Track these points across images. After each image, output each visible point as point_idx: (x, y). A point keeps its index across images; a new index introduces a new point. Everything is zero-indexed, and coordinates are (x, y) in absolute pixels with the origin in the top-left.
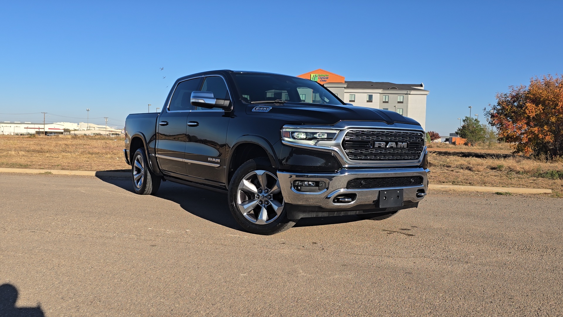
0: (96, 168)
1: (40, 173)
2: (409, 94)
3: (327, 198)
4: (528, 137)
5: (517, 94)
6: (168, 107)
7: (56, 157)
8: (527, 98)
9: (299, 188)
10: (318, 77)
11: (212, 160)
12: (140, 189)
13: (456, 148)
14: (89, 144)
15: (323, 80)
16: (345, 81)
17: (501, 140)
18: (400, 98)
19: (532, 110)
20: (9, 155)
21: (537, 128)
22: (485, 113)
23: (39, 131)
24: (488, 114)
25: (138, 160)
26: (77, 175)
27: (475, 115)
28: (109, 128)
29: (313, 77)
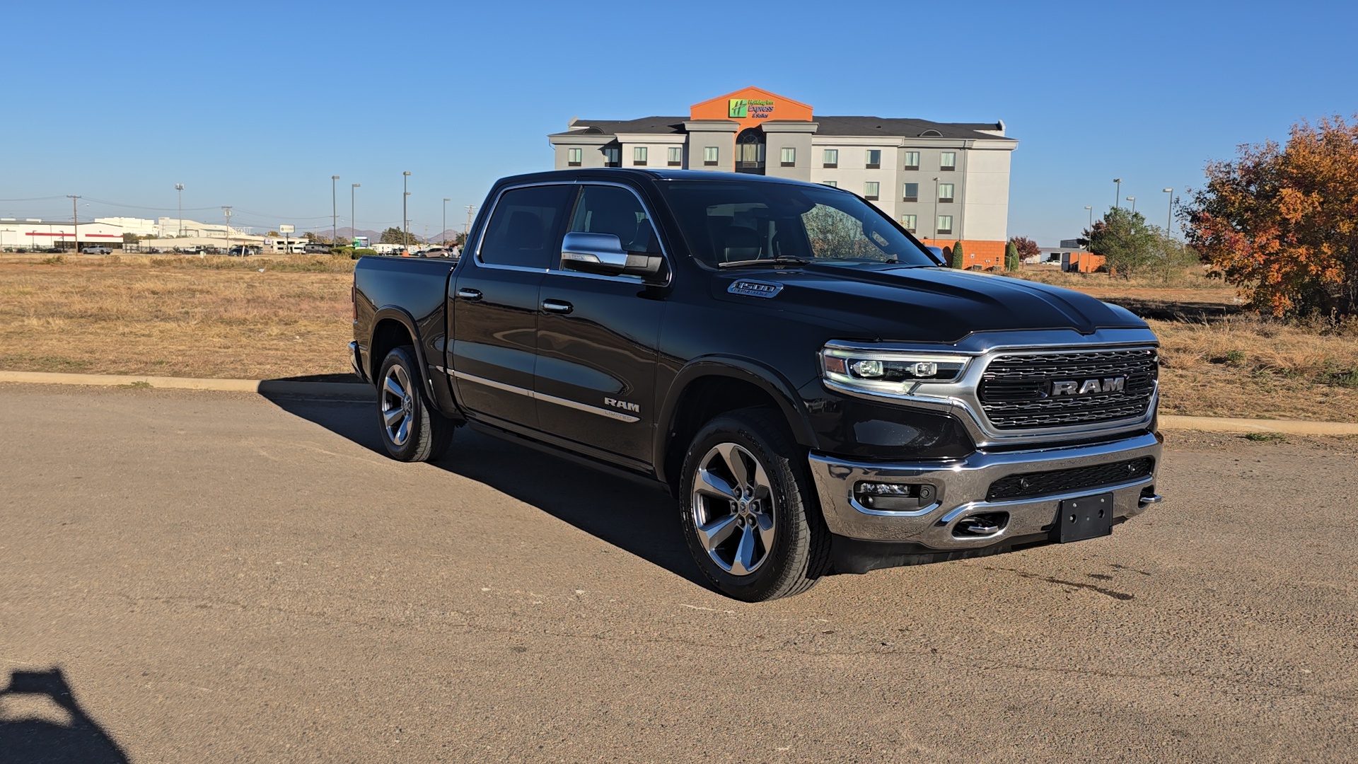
0: (258, 371)
1: (119, 386)
2: (970, 149)
3: (941, 523)
4: (1283, 271)
5: (1258, 165)
6: (478, 253)
7: (143, 335)
8: (1281, 175)
9: (870, 500)
10: (747, 107)
11: (616, 404)
12: (402, 449)
13: (1088, 285)
14: (209, 289)
15: (761, 113)
16: (813, 117)
17: (1216, 276)
18: (947, 159)
19: (1294, 203)
20: (26, 329)
21: (1304, 249)
22: (1177, 211)
23: (63, 242)
24: (1185, 214)
25: (393, 376)
26: (214, 391)
27: (1127, 199)
28: (233, 233)
29: (736, 106)
